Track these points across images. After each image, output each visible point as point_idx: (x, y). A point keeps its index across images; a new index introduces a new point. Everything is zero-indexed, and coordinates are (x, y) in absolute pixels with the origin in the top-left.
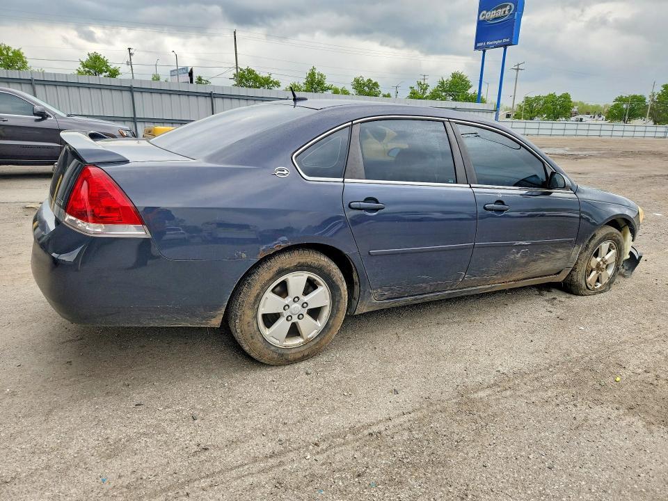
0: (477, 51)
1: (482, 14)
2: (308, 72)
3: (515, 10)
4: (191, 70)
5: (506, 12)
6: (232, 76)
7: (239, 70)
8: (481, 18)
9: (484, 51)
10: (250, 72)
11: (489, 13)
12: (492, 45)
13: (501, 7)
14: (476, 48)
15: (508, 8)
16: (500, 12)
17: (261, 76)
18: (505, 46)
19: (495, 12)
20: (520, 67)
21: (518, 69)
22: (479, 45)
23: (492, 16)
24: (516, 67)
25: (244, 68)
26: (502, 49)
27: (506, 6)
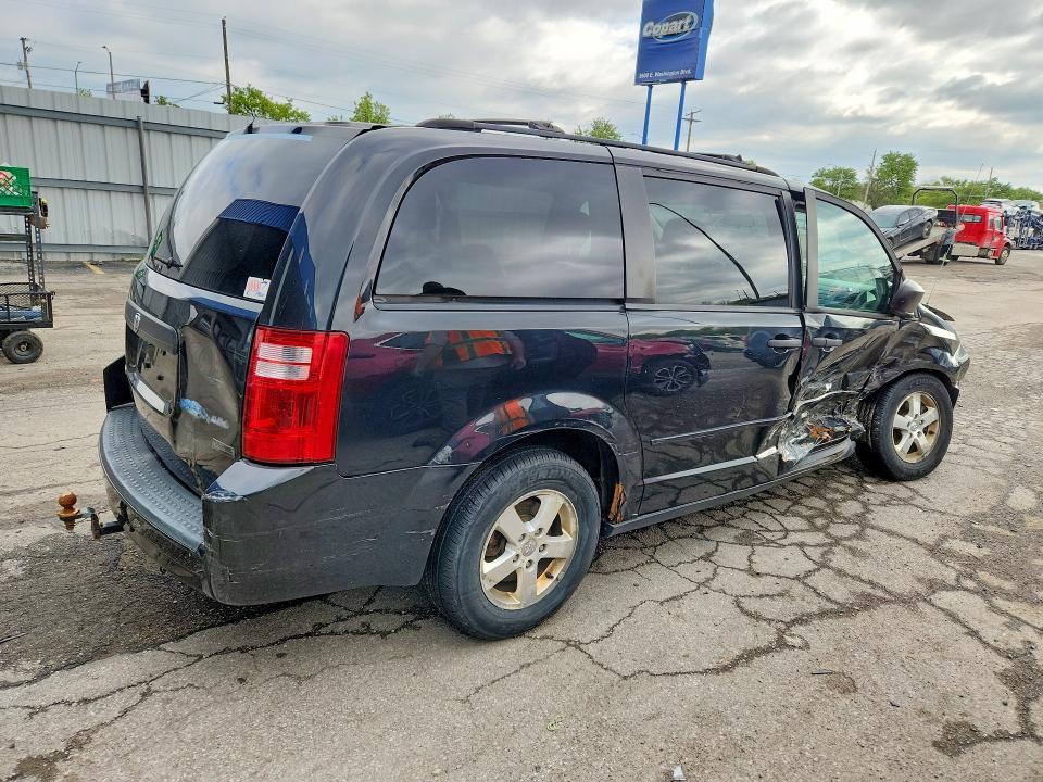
0: (639, 86)
1: (646, 27)
2: (359, 101)
3: (700, 24)
4: (146, 85)
5: (686, 28)
6: (221, 100)
7: (232, 91)
8: (646, 34)
9: (651, 87)
10: (254, 94)
11: (658, 26)
12: (662, 77)
13: (678, 18)
14: (638, 81)
15: (688, 20)
16: (675, 27)
17: (274, 101)
18: (684, 81)
19: (667, 24)
20: (695, 118)
21: (691, 121)
22: (642, 76)
23: (664, 32)
24: (689, 117)
25: (242, 86)
26: (679, 85)
27: (684, 17)
